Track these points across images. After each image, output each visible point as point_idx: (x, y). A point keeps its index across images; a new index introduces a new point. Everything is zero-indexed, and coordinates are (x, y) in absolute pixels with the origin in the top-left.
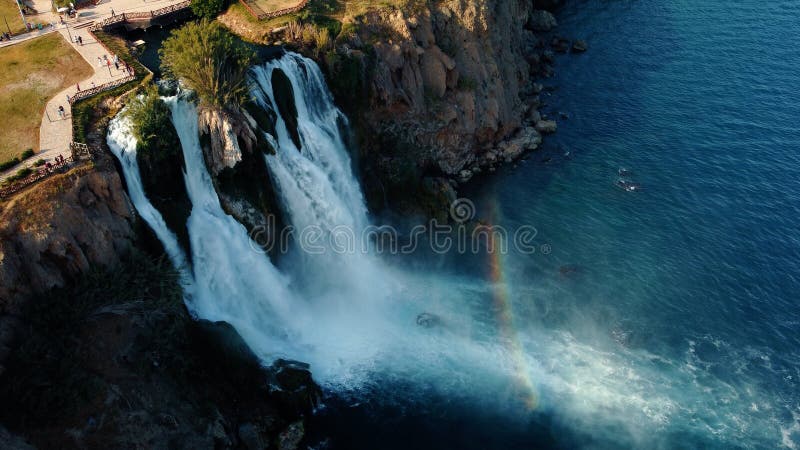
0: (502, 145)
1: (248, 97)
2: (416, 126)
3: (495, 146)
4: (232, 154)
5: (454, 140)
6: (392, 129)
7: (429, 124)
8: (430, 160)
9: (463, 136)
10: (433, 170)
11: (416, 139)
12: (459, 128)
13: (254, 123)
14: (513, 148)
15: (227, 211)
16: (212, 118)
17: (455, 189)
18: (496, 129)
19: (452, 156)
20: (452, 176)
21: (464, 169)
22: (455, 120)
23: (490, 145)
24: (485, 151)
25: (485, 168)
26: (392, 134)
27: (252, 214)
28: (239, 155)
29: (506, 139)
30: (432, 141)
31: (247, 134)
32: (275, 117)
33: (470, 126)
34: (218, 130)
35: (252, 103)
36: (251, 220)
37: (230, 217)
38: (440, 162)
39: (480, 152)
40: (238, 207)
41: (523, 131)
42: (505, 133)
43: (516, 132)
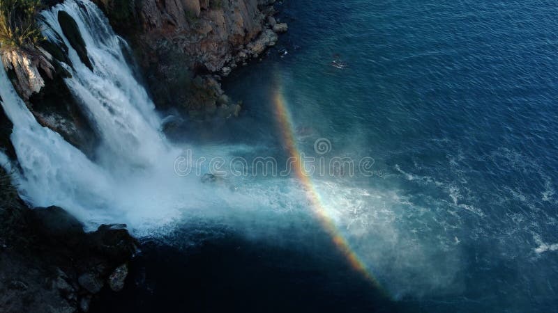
0: (250, 45)
1: (41, 36)
2: (183, 40)
3: (245, 47)
4: (36, 82)
5: (213, 47)
6: (165, 43)
7: (193, 37)
8: (199, 63)
9: (219, 44)
10: (201, 70)
11: (185, 49)
12: (215, 37)
13: (49, 56)
14: (258, 47)
15: (43, 125)
16: (14, 57)
17: (219, 82)
18: (243, 35)
19: (215, 60)
20: (217, 73)
21: (224, 66)
22: (211, 32)
23: (241, 47)
24: (239, 51)
25: (239, 64)
26: (165, 48)
27: (63, 124)
28: (42, 83)
29: (253, 41)
30: (197, 50)
31: (46, 65)
32: (67, 49)
33: (223, 35)
34: (20, 65)
35: (46, 41)
36: (64, 128)
37: (46, 128)
38: (206, 64)
39: (235, 53)
40: (51, 120)
41: (264, 34)
42: (251, 37)
43: (259, 35)
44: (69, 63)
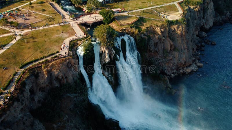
0: (185, 68)
1: (114, 45)
2: (160, 59)
3: (183, 69)
4: (107, 59)
5: (171, 65)
6: (152, 59)
7: (164, 59)
8: (163, 69)
9: (173, 64)
10: (163, 73)
11: (159, 63)
12: (172, 61)
13: (114, 52)
14: (189, 70)
15: (103, 74)
16: (104, 49)
17: (169, 79)
18: (184, 63)
19: (169, 69)
20: (168, 75)
21: (172, 74)
22: (171, 59)
23: (181, 68)
24: (180, 70)
25: (179, 75)
26: (152, 61)
27: (110, 77)
28: (109, 60)
29: (187, 67)
30: (164, 64)
31: (112, 55)
32: (120, 51)
33: (176, 62)
34: (105, 53)
35: (115, 46)
36: (109, 78)
37: (104, 76)
38: (165, 71)
39: (178, 69)
40: (106, 74)
41: (192, 65)
42: (187, 65)
43: (190, 65)
44: (119, 56)
